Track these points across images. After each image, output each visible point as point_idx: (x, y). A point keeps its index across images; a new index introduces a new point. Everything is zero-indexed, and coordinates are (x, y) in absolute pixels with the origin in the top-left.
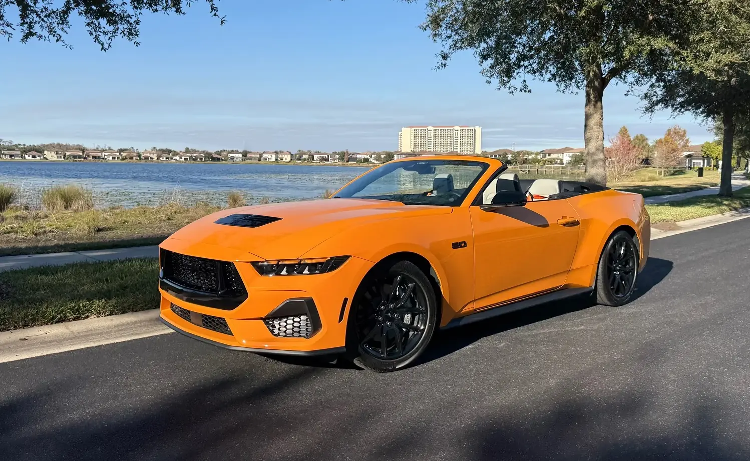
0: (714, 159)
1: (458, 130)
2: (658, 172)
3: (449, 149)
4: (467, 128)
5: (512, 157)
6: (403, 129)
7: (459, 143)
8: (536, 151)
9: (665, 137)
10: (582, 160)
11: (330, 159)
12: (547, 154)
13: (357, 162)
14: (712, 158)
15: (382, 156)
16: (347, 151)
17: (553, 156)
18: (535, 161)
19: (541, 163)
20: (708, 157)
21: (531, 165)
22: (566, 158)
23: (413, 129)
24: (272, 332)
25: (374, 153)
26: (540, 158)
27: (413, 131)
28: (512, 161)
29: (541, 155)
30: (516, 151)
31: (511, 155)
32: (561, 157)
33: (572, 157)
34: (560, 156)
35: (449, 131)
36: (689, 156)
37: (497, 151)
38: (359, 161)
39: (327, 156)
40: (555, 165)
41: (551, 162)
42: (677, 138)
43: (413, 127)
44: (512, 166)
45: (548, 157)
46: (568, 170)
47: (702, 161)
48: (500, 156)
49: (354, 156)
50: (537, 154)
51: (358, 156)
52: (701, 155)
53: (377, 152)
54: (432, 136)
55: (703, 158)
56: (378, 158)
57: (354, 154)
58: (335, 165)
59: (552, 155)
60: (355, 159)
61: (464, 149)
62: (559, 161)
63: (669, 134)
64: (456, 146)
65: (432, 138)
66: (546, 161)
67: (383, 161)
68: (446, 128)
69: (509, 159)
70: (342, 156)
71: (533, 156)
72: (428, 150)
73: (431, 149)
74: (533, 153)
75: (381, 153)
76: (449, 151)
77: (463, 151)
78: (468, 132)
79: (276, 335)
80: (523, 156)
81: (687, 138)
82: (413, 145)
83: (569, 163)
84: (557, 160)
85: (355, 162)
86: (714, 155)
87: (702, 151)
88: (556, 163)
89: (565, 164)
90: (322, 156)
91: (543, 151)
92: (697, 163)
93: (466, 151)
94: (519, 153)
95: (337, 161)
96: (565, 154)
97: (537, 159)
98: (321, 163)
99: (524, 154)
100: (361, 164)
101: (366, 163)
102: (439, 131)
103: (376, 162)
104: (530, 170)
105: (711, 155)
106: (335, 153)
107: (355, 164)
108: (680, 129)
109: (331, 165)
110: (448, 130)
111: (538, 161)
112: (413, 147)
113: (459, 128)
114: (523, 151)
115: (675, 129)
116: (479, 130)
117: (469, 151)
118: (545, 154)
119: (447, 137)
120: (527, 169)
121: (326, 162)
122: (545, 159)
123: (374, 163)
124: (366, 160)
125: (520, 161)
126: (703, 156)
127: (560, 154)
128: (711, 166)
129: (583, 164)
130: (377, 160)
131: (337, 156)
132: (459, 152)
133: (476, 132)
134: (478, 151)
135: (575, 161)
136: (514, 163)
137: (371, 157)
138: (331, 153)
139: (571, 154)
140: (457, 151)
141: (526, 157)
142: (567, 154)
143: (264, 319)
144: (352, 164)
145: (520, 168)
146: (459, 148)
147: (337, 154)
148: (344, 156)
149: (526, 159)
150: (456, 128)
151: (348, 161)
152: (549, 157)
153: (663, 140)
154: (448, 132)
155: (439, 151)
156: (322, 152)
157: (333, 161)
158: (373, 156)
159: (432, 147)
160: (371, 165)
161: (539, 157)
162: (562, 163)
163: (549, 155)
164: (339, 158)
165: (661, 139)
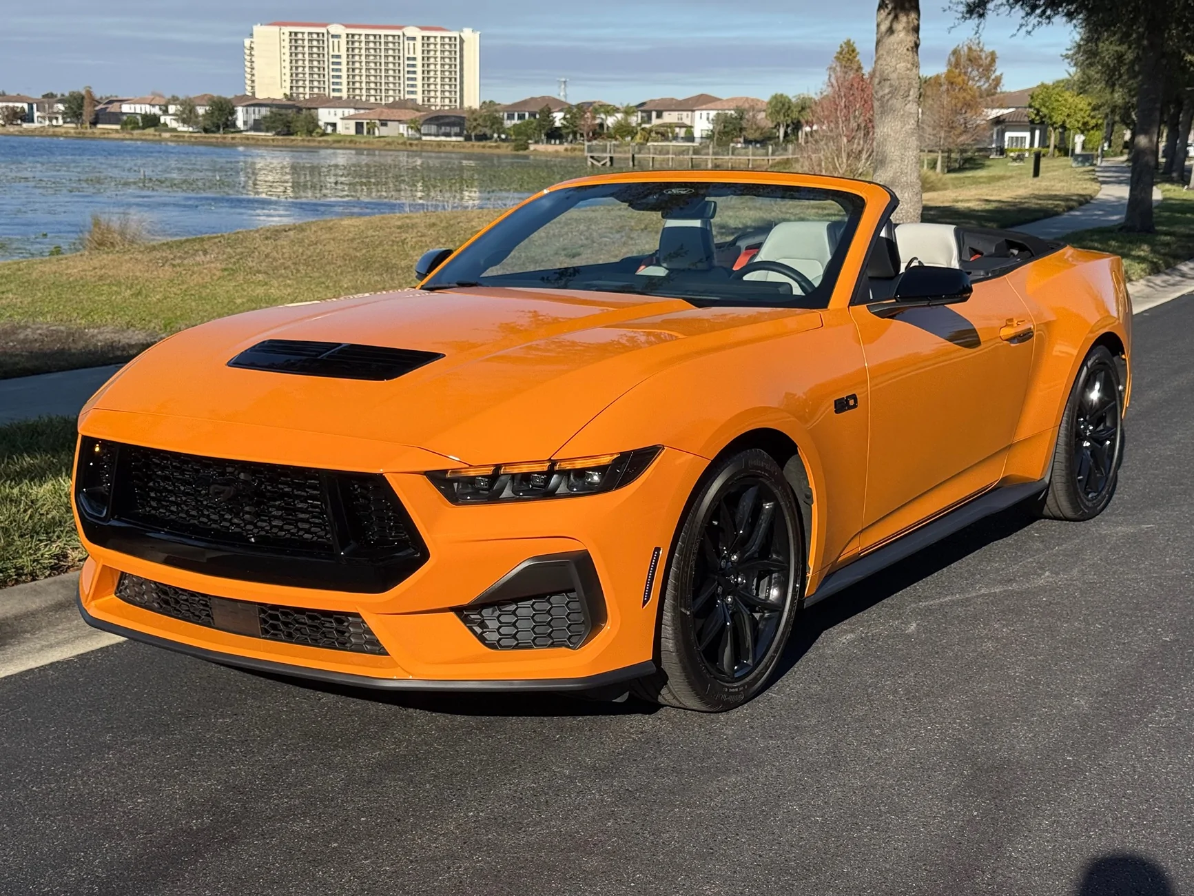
0: (1055, 129)
1: (414, 39)
2: (926, 162)
3: (391, 93)
4: (439, 34)
5: (564, 118)
6: (258, 29)
7: (419, 76)
8: (625, 105)
9: (949, 71)
10: (741, 129)
11: (36, 114)
12: (654, 114)
13: (124, 125)
14: (1052, 125)
15: (201, 111)
16: (89, 93)
17: (670, 117)
18: (624, 130)
19: (638, 138)
20: (1042, 123)
21: (614, 142)
22: (702, 123)
23: (286, 30)
24: (481, 638)
25: (174, 100)
26: (634, 125)
27: (287, 37)
28: (564, 131)
29: (639, 114)
30: (574, 103)
31: (561, 115)
32: (688, 122)
33: (716, 121)
34: (686, 118)
35: (390, 39)
36: (998, 121)
37: (524, 103)
38: (130, 123)
39: (26, 106)
40: (674, 143)
41: (663, 135)
42: (975, 73)
43: (285, 24)
44: (566, 145)
45: (655, 121)
46: (709, 159)
47: (1027, 135)
48: (533, 115)
49: (113, 108)
50: (628, 112)
51: (126, 108)
52: (1026, 119)
53: (181, 97)
54: (343, 53)
55: (1032, 126)
56: (187, 116)
57: (111, 102)
58: (55, 135)
59: (665, 114)
60: (116, 118)
61: (432, 94)
62: (682, 132)
63: (957, 65)
64: (413, 86)
65: (344, 60)
66: (651, 131)
67: (202, 124)
68: (383, 32)
69: (558, 124)
70: (76, 107)
71: (619, 116)
72: (333, 94)
73: (339, 90)
74: (617, 110)
75: (197, 102)
76: (391, 100)
77: (432, 100)
78: (443, 45)
79: (492, 646)
80: (594, 118)
81: (998, 73)
82: (288, 78)
83: (709, 137)
84: (677, 130)
85: (118, 127)
86: (1058, 119)
87: (1030, 106)
88: (675, 138)
89: (698, 141)
90: (11, 105)
91: (643, 104)
92: (1017, 138)
93: (439, 100)
94: (582, 108)
95: (61, 122)
96: (697, 113)
97: (629, 125)
98: (11, 129)
99: (596, 111)
100: (136, 132)
101: (151, 131)
102: (363, 38)
103: (182, 128)
104: (615, 155)
105: (1050, 118)
106: (50, 96)
107: (117, 131)
108: (981, 50)
109: (41, 133)
110: (386, 36)
111: (632, 132)
112: (288, 84)
113: (418, 34)
114: (591, 104)
115: (970, 49)
116: (472, 39)
117: (447, 101)
118: (649, 113)
119: (387, 57)
120: (608, 155)
121: (25, 125)
122: (647, 126)
123: (174, 130)
124: (151, 121)
125: (585, 130)
126: (1032, 122)
127: (685, 113)
128: (1048, 147)
129: (742, 140)
130: (184, 122)
131: (61, 107)
132: (420, 102)
133: (465, 46)
134: (473, 100)
135: (724, 133)
136: (571, 137)
137: (166, 112)
138: (40, 97)
139: (713, 114)
140: (414, 100)
141: (598, 121)
142: (704, 113)
143: (458, 610)
144: (108, 131)
145: (590, 149)
146: (419, 89)
147: (60, 101)
148: (81, 106)
149: (601, 125)
150: (411, 31)
151: (94, 123)
152: (659, 121)
153: (943, 80)
154: (386, 43)
155: (364, 98)
156: (12, 93)
157: (47, 123)
158: (172, 109)
159: (344, 87)
160: (166, 135)
161: (634, 120)
162: (690, 138)
163: (659, 116)
164: (64, 114)
165: (938, 77)
